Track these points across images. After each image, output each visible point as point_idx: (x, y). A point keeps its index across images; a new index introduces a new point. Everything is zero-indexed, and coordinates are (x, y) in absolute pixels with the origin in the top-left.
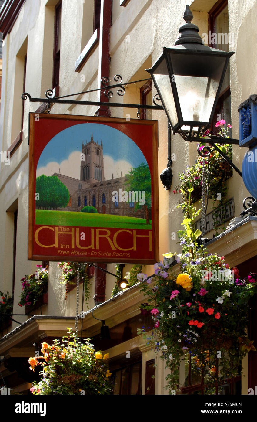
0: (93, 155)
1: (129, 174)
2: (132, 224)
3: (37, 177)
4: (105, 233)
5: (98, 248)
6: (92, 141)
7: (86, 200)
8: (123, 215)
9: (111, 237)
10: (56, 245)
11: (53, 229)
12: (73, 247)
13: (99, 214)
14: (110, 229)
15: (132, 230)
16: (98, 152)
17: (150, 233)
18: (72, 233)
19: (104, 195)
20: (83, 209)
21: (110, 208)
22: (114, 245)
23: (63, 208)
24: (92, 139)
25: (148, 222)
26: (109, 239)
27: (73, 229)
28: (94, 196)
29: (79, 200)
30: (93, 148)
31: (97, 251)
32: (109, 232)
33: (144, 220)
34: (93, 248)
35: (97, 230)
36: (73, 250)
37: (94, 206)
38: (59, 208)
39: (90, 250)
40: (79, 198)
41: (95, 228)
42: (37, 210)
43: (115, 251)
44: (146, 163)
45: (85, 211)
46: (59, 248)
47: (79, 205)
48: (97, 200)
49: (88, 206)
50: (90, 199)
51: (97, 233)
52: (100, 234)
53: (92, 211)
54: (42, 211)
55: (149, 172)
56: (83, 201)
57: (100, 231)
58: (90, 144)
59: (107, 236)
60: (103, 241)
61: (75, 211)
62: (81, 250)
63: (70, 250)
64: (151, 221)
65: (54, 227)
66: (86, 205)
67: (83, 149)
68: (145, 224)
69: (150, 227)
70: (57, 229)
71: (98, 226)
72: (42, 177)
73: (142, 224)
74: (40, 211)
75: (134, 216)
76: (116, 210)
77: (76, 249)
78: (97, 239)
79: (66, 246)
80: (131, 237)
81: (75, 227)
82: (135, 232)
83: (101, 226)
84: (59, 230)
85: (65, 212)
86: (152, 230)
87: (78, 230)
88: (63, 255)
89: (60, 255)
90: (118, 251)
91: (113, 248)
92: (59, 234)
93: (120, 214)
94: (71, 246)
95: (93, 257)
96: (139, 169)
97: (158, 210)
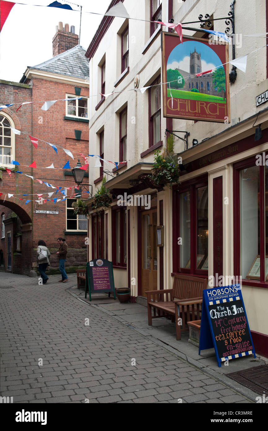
0: (196, 59)
1: (215, 72)
2: (216, 100)
3: (167, 70)
4: (203, 104)
5: (199, 112)
6: (195, 52)
7: (193, 85)
8: (212, 95)
9: (206, 106)
10: (179, 109)
11: (177, 100)
12: (187, 111)
13: (200, 93)
14: (205, 102)
15: (216, 103)
16: (199, 58)
17: (225, 105)
18: (186, 103)
19: (202, 83)
20: (192, 90)
21: (205, 90)
22: (208, 111)
23: (181, 89)
24: (195, 50)
26: (205, 108)
27: (187, 101)
28: (197, 83)
29: (190, 85)
30: (195, 55)
31: (199, 114)
32: (205, 104)
33: (222, 98)
34: (197, 112)
35: (199, 102)
37: (197, 88)
38: (179, 88)
40: (190, 83)
41: (198, 101)
42: (168, 89)
43: (208, 114)
46: (180, 111)
47: (190, 88)
48: (199, 85)
49: (194, 88)
50: (195, 84)
51: (199, 104)
52: (200, 105)
53: (196, 91)
54: (171, 89)
55: (224, 72)
56: (191, 85)
57: (200, 103)
58: (194, 53)
59: (204, 106)
60: (202, 109)
61: (187, 90)
62: (192, 113)
63: (186, 112)
64: (225, 99)
66: (193, 88)
67: (190, 55)
68: (222, 100)
69: (225, 102)
71: (200, 100)
72: (170, 70)
73: (221, 100)
75: (217, 95)
76: (208, 92)
77: (189, 112)
78: (199, 107)
79: (183, 110)
80: (216, 107)
81: (188, 100)
82: (218, 104)
83: (201, 100)
84: (180, 101)
85: (182, 91)
86: (226, 104)
87: (189, 101)
88: (182, 115)
89: (180, 115)
90: (210, 115)
91: (207, 113)
92: (180, 103)
93: (210, 94)
94: (186, 111)
95: (198, 117)
96: (219, 69)
97: (229, 93)
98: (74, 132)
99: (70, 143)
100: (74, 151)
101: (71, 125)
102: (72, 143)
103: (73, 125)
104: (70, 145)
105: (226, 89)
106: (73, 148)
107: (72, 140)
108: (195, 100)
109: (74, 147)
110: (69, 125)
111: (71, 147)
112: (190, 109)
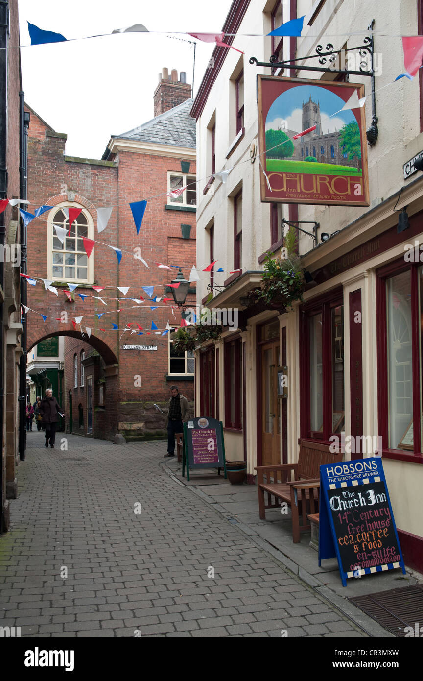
0: (312, 113)
1: (342, 130)
2: (346, 172)
3: (266, 131)
4: (325, 179)
5: (319, 192)
6: (311, 101)
7: (307, 151)
8: (339, 164)
9: (330, 183)
10: (285, 189)
11: (281, 176)
12: (299, 191)
13: (318, 163)
14: (329, 176)
15: (346, 177)
16: (316, 110)
17: (361, 179)
18: (298, 179)
19: (322, 147)
20: (306, 158)
21: (328, 158)
22: (332, 190)
23: (289, 158)
24: (310, 99)
25: (359, 170)
26: (328, 184)
27: (298, 176)
28: (314, 148)
29: (302, 151)
30: (311, 106)
31: (318, 194)
32: (328, 179)
33: (356, 169)
34: (315, 192)
35: (318, 177)
36: (299, 193)
37: (315, 156)
38: (285, 158)
39: (313, 194)
40: (302, 149)
41: (316, 175)
42: (267, 159)
43: (333, 194)
44: (356, 120)
45: (307, 160)
46: (287, 192)
47: (302, 156)
48: (317, 151)
49: (310, 156)
50: (310, 151)
51: (318, 180)
52: (320, 180)
53: (313, 161)
54: (272, 159)
55: (358, 128)
56: (305, 152)
57: (320, 178)
58: (309, 103)
59: (326, 182)
60: (323, 186)
61: (299, 160)
62: (306, 194)
63: (296, 193)
64: (361, 169)
65: (282, 174)
66: (307, 156)
67: (303, 107)
68: (356, 172)
69: (360, 175)
70: (285, 175)
71: (318, 173)
72: (271, 131)
73: (354, 172)
74: (270, 160)
75: (348, 165)
76: (333, 160)
77: (301, 192)
78: (318, 184)
79: (293, 190)
80: (346, 182)
81: (300, 174)
82: (348, 179)
83: (321, 174)
84: (287, 177)
85: (291, 161)
86: (363, 177)
87: (302, 176)
88: (290, 197)
89: (288, 197)
90: (335, 195)
91: (332, 192)
92: (287, 180)
93: (335, 164)
94: (297, 190)
95: (316, 199)
96: (350, 126)
97: (367, 160)
98: (179, 228)
99: (175, 244)
100: (181, 255)
101: (175, 217)
102: (178, 244)
103: (178, 217)
104: (175, 247)
105: (362, 156)
106: (179, 252)
107: (178, 239)
108: (312, 173)
109: (180, 250)
110: (173, 217)
111: (176, 249)
112: (304, 188)
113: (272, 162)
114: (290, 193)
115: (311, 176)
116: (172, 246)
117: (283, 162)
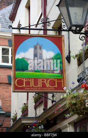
0: (38, 50)
1: (53, 57)
2: (55, 76)
4: (44, 80)
5: (41, 86)
8: (51, 73)
9: (47, 82)
10: (24, 86)
11: (23, 79)
12: (31, 86)
13: (41, 73)
15: (55, 79)
16: (40, 49)
17: (62, 80)
18: (31, 81)
20: (35, 71)
23: (27, 71)
24: (38, 43)
25: (61, 76)
26: (46, 83)
27: (31, 79)
30: (38, 47)
31: (41, 88)
32: (46, 80)
34: (39, 86)
35: (41, 79)
36: (31, 87)
41: (40, 79)
42: (16, 72)
43: (48, 87)
44: (60, 52)
51: (41, 80)
54: (18, 72)
55: (61, 56)
58: (37, 45)
59: (44, 82)
60: (43, 84)
63: (30, 87)
64: (62, 75)
65: (23, 78)
67: (34, 47)
69: (62, 78)
70: (24, 79)
72: (18, 59)
73: (59, 76)
74: (17, 72)
77: (33, 87)
78: (41, 83)
79: (28, 86)
80: (55, 82)
81: (32, 78)
82: (56, 80)
84: (25, 80)
85: (28, 72)
86: (63, 79)
87: (33, 79)
88: (27, 89)
89: (25, 90)
90: (49, 87)
91: (48, 86)
92: (25, 81)
93: (50, 73)
94: (30, 86)
95: (40, 90)
96: (57, 55)
97: (65, 71)
98: (7, 78)
99: (3, 87)
100: (7, 93)
101: (4, 71)
102: (5, 87)
103: (6, 71)
104: (3, 88)
105: (63, 68)
106: (6, 92)
107: (5, 84)
108: (38, 78)
109: (7, 90)
110: (3, 71)
111: (4, 90)
112: (34, 85)
113: (18, 73)
114: (27, 87)
115: (37, 79)
116: (2, 88)
117: (23, 73)
